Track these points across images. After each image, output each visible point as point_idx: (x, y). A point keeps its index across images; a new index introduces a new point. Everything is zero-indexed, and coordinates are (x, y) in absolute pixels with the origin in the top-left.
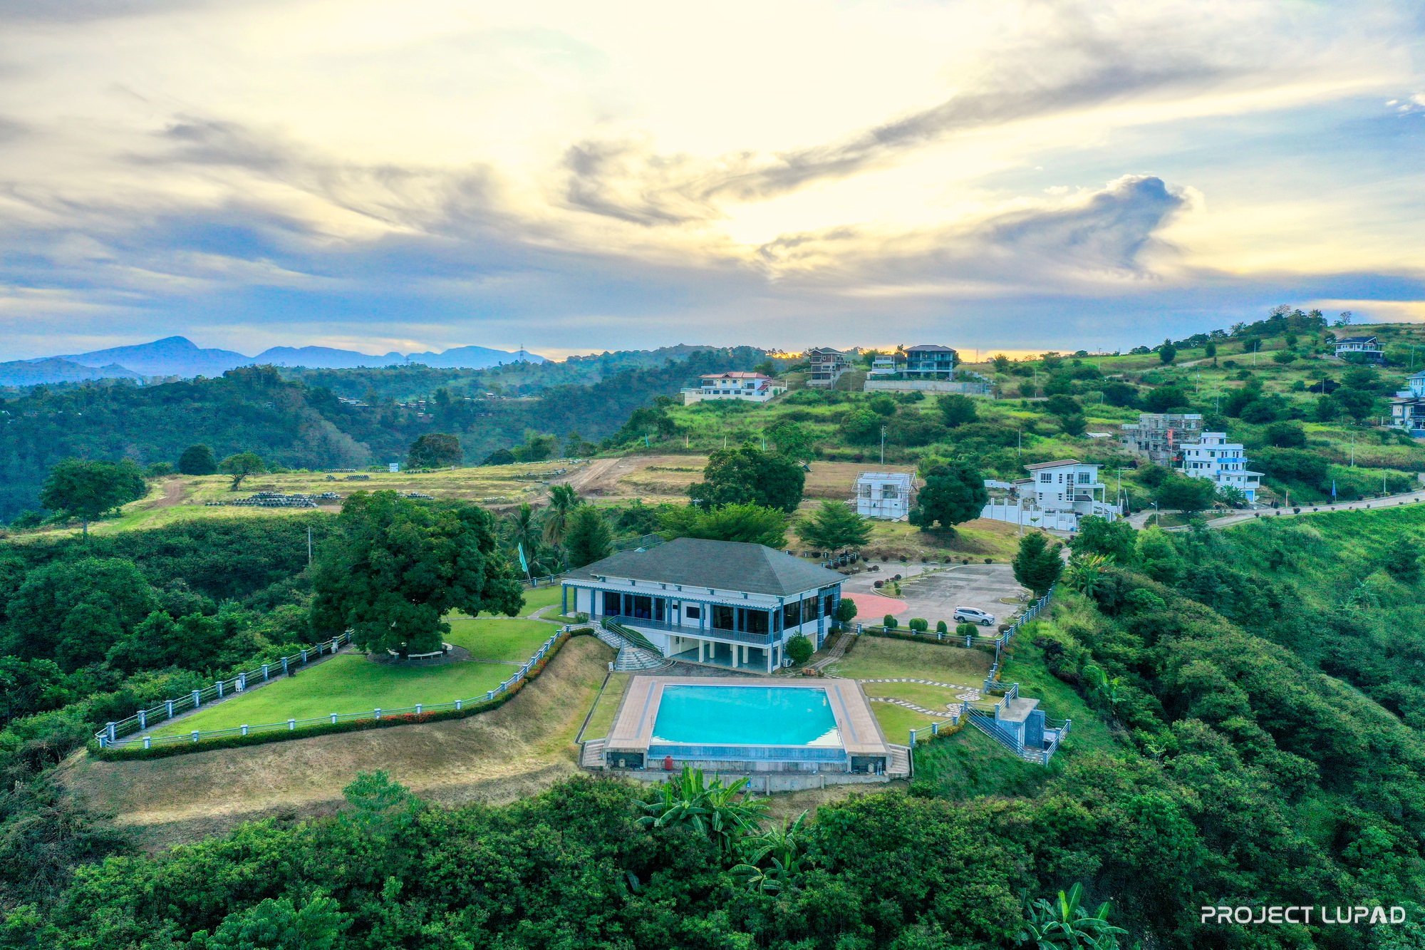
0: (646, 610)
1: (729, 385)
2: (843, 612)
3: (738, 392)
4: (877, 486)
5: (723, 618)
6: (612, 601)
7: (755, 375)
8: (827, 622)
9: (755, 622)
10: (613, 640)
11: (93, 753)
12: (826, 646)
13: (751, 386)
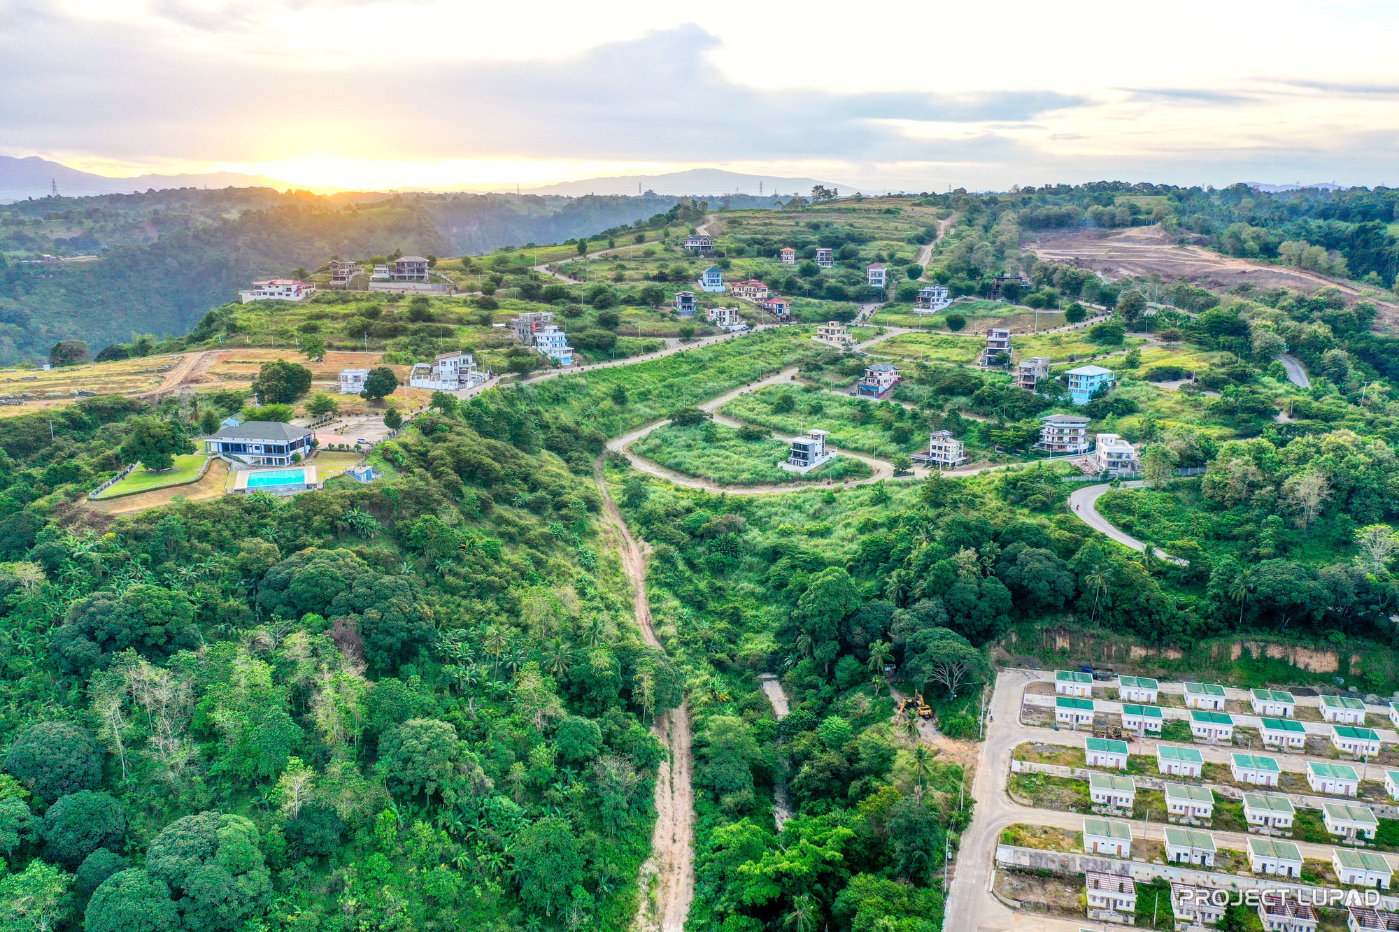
0: (239, 448)
1: (273, 289)
2: (314, 444)
3: (280, 294)
4: (350, 376)
5: (268, 449)
6: (226, 447)
7: (290, 282)
8: (308, 447)
9: (280, 449)
10: (229, 460)
11: (90, 500)
12: (308, 456)
13: (289, 290)
